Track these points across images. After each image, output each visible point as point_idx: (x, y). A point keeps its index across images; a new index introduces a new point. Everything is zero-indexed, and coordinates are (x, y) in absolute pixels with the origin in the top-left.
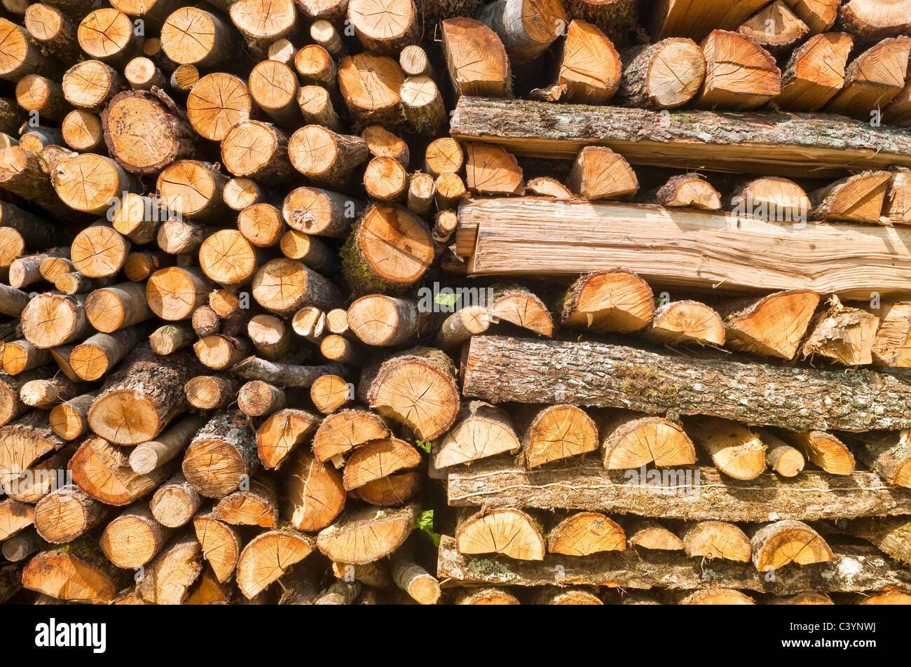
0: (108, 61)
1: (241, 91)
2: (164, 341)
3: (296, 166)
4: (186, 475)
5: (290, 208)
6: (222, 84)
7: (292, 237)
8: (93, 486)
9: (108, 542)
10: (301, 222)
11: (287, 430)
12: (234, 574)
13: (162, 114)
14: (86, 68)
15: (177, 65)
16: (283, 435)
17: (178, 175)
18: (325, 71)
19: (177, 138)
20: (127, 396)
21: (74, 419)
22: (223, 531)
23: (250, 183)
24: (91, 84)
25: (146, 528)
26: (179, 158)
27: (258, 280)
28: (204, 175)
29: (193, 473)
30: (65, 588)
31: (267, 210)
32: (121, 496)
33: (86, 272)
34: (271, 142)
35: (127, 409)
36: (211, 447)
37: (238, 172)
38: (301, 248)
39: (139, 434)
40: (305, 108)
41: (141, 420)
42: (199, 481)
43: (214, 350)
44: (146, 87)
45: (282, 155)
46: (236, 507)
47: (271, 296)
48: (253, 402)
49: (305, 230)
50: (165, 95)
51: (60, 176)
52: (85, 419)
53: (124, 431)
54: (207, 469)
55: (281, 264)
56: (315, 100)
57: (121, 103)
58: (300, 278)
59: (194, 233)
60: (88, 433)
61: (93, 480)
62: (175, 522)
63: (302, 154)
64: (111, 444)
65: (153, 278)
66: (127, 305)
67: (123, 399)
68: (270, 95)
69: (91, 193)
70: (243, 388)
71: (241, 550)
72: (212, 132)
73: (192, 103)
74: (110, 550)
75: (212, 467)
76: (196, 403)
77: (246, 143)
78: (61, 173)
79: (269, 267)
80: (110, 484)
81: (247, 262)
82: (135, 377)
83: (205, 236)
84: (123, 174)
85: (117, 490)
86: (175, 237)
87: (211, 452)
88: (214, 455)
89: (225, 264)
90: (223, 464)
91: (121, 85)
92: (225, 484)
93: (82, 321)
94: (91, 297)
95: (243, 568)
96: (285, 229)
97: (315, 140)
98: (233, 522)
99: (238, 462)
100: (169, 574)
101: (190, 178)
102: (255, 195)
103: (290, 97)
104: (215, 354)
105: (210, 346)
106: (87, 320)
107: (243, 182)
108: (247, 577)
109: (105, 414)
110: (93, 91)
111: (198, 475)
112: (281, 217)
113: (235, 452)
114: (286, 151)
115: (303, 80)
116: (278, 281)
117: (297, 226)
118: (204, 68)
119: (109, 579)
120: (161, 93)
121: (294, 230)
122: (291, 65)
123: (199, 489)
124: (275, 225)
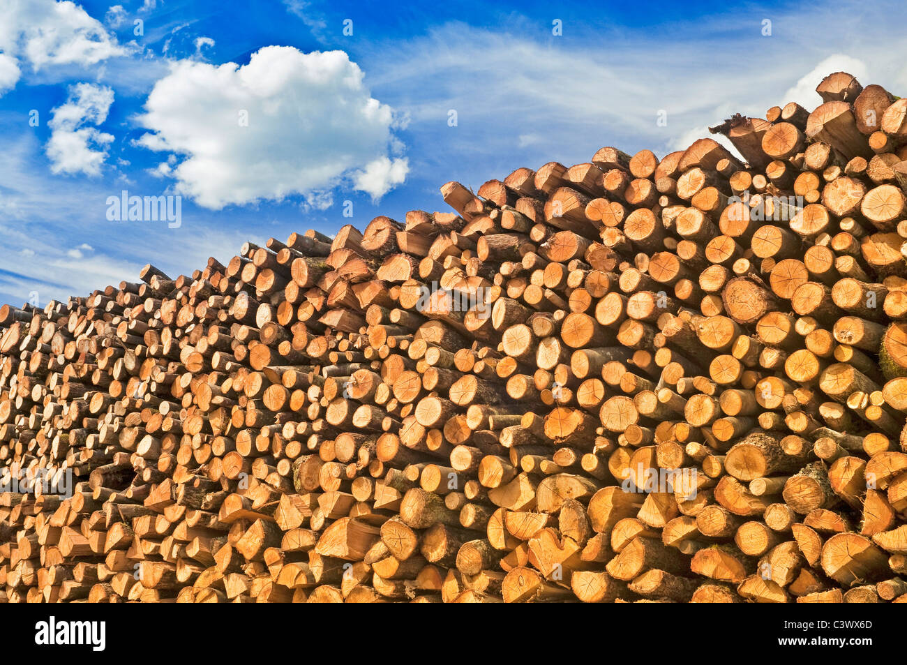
0: (723, 264)
1: (801, 268)
2: (767, 421)
3: (837, 304)
4: (786, 500)
5: (838, 331)
6: (790, 264)
7: (841, 349)
8: (729, 504)
9: (739, 538)
10: (845, 338)
11: (848, 467)
12: (819, 559)
13: (756, 288)
14: (711, 270)
15: (762, 259)
16: (845, 471)
17: (769, 321)
18: (851, 247)
19: (766, 300)
20: (746, 448)
21: (716, 464)
22: (810, 533)
23: (811, 319)
24: (715, 278)
25: (762, 529)
26: (767, 312)
27: (822, 378)
28: (783, 319)
29: (790, 498)
30: (715, 571)
31: (823, 333)
32: (746, 509)
33: (718, 381)
34: (821, 293)
35: (746, 457)
36: (801, 480)
37: (802, 312)
38: (847, 354)
39: (754, 473)
40: (840, 269)
41: (755, 464)
42: (794, 503)
43: (798, 421)
44: (745, 274)
45: (828, 299)
46: (818, 517)
47: (831, 387)
48: (824, 450)
49: (848, 343)
50: (756, 277)
51: (701, 330)
52: (723, 465)
53: (746, 471)
54: (798, 495)
55: (836, 366)
56: (846, 264)
57: (732, 286)
58: (849, 374)
59: (781, 354)
60: (724, 473)
61: (729, 500)
62: (779, 526)
63: (840, 296)
64: (739, 481)
65: (758, 385)
66: (743, 399)
67: (744, 451)
68: (818, 266)
69: (719, 337)
70: (817, 442)
71: (823, 545)
72: (786, 295)
73: (773, 280)
74: (741, 543)
75: (802, 493)
76: (787, 452)
77: (806, 295)
78: (701, 328)
79: (829, 370)
80: (738, 502)
81: (814, 367)
82: (751, 439)
83: (788, 356)
84: (736, 325)
85: (743, 505)
86: (769, 358)
87: (800, 483)
88: (802, 486)
89: (801, 370)
90: (808, 491)
91: (731, 275)
92: (811, 504)
93: (718, 410)
94: (722, 396)
95: (825, 556)
96: (836, 344)
97: (848, 286)
98: (816, 527)
99: (817, 489)
100: (778, 560)
101: (775, 322)
102: (815, 325)
103: (830, 265)
104: (798, 423)
105: (794, 418)
106: (721, 409)
107: (806, 319)
108: (828, 561)
109: (734, 460)
110: (716, 282)
111: (792, 499)
112: (832, 336)
113: (815, 483)
114: (831, 297)
115: (837, 254)
116: (835, 377)
117: (843, 341)
118: (777, 258)
119: (741, 565)
120: (754, 276)
121: (842, 344)
122: (830, 246)
123: (794, 508)
124: (828, 341)
